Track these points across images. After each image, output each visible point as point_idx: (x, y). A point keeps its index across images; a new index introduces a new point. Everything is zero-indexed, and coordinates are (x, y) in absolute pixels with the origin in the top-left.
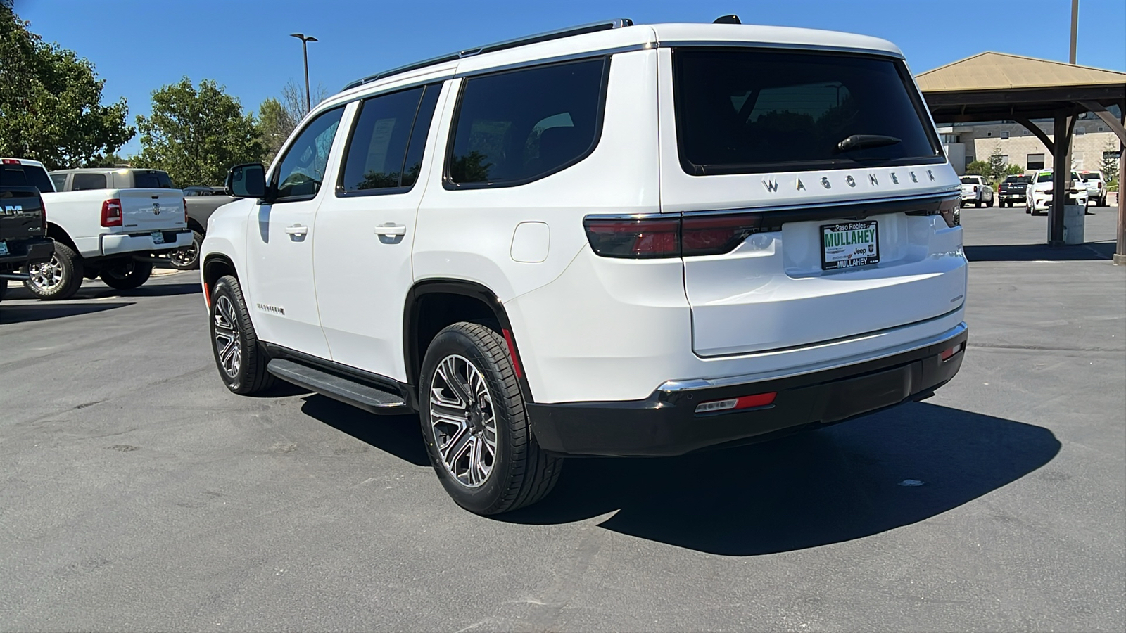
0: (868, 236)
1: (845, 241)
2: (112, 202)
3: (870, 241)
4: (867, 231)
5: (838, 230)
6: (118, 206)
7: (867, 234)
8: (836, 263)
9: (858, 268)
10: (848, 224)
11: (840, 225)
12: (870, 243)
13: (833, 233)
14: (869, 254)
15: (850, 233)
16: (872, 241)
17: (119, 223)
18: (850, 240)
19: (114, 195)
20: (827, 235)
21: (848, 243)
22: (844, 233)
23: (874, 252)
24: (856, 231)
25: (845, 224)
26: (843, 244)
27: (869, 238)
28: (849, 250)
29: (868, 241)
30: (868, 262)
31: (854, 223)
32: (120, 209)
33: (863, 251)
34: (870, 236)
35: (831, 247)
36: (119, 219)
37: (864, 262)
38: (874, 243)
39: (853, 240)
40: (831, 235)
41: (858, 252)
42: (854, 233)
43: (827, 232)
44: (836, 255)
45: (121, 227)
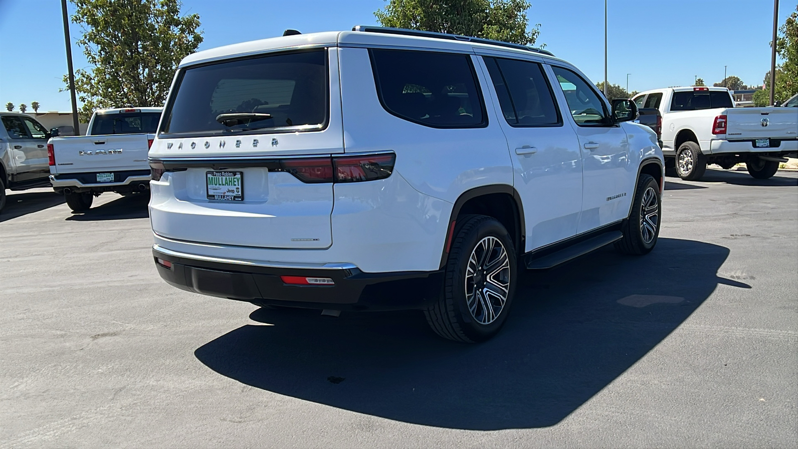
0: (235, 182)
1: (221, 183)
2: (721, 117)
3: (237, 185)
4: (235, 178)
5: (215, 175)
6: (724, 120)
7: (235, 180)
8: (214, 196)
9: (227, 202)
10: (221, 172)
11: (216, 172)
12: (237, 186)
13: (213, 177)
14: (237, 193)
15: (224, 178)
16: (238, 185)
17: (724, 132)
18: (224, 183)
19: (722, 113)
20: (209, 178)
21: (223, 185)
22: (220, 177)
23: (240, 193)
24: (228, 177)
25: (219, 172)
26: (220, 185)
27: (236, 183)
28: (224, 189)
29: (235, 185)
30: (234, 200)
31: (225, 172)
32: (726, 123)
33: (233, 191)
34: (237, 181)
35: (212, 186)
36: (723, 129)
37: (231, 199)
38: (240, 187)
39: (226, 183)
40: (212, 178)
41: (229, 191)
42: (226, 178)
43: (209, 176)
44: (215, 191)
45: (725, 135)
